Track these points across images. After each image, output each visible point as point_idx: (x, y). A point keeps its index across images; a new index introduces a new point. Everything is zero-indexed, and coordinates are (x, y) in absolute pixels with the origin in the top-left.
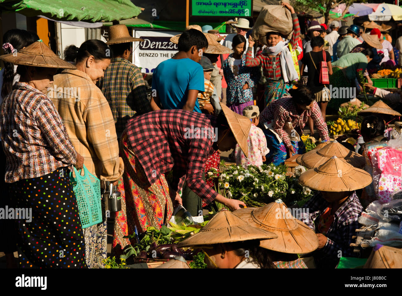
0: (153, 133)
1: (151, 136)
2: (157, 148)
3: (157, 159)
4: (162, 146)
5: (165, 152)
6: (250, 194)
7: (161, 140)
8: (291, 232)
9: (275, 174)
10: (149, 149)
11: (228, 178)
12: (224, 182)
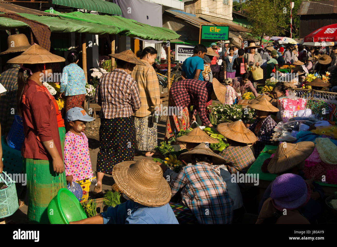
0: (182, 89)
1: (181, 91)
2: (183, 96)
3: (183, 101)
4: (186, 95)
5: (187, 98)
6: (226, 117)
7: (186, 93)
8: (245, 134)
9: (237, 109)
10: (179, 96)
11: (216, 109)
12: (214, 111)
